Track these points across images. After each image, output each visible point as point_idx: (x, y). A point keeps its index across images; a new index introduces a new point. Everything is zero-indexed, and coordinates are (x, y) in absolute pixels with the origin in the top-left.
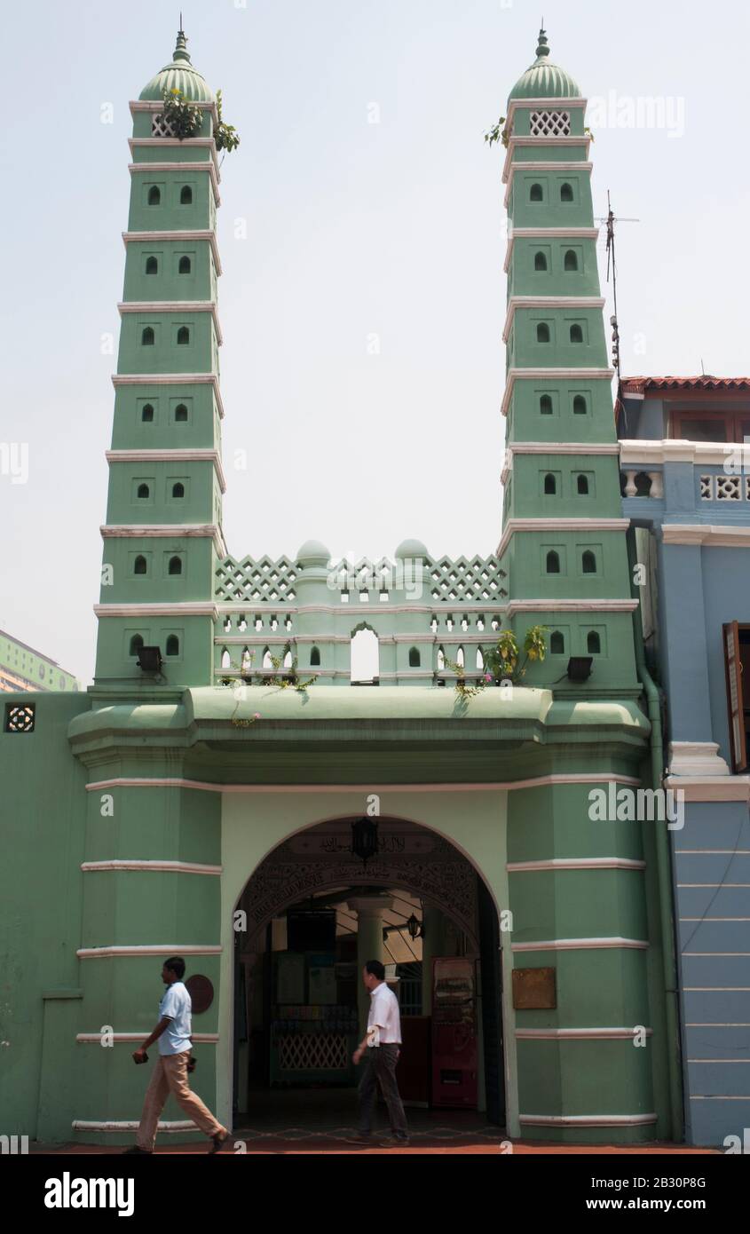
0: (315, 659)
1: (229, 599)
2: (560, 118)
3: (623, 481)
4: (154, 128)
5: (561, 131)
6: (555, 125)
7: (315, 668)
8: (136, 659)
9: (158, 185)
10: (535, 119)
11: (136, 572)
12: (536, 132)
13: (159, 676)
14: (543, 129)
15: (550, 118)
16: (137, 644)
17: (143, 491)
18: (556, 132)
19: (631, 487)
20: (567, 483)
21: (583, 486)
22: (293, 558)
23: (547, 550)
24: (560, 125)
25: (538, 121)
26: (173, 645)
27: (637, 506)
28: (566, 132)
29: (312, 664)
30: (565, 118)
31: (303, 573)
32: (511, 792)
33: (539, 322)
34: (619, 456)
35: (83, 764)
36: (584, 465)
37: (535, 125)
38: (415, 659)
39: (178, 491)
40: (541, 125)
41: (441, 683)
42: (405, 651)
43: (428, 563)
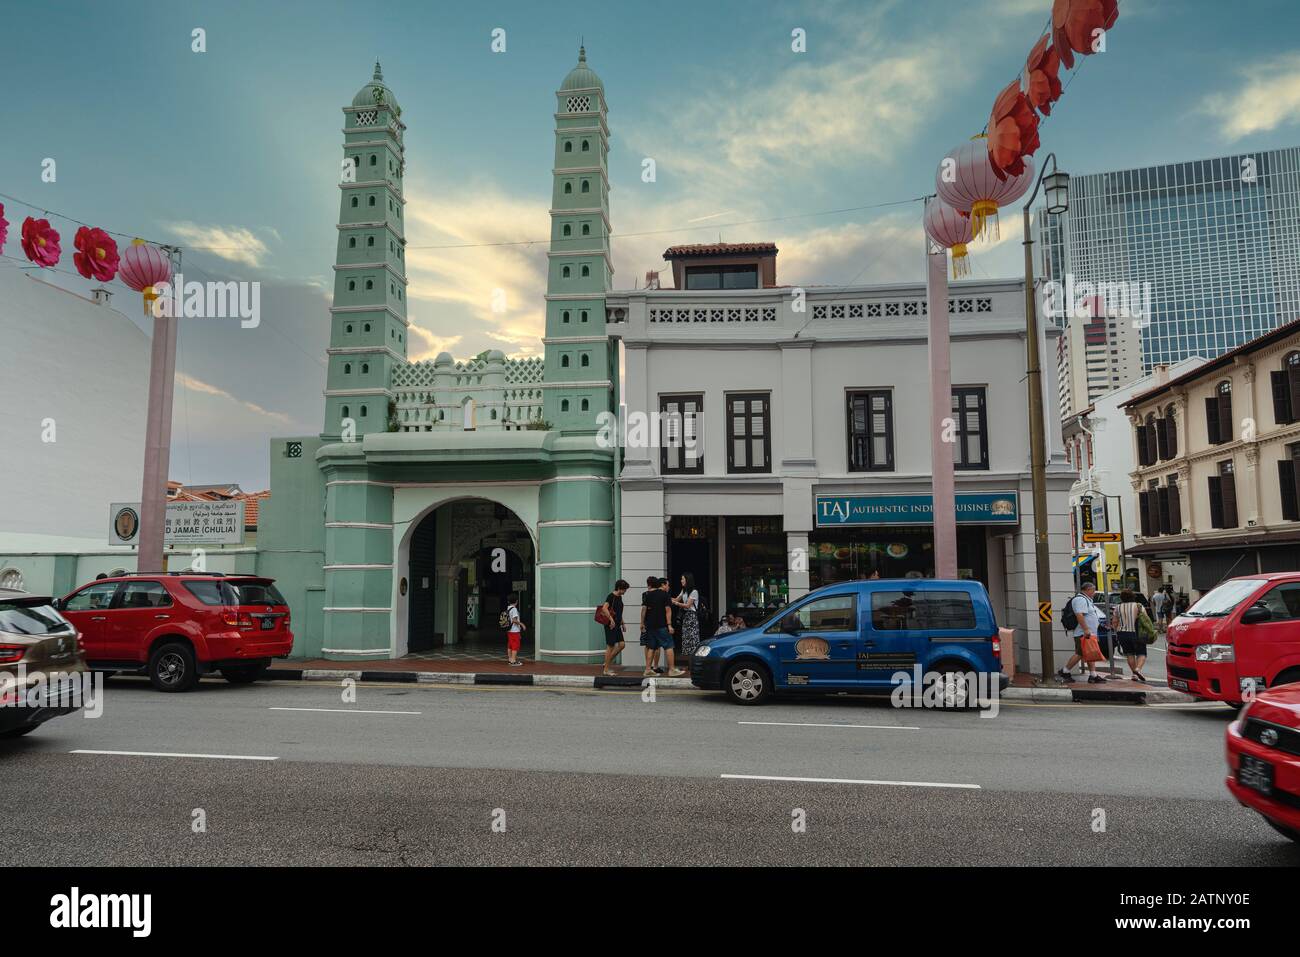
0: (442, 416)
1: (399, 385)
2: (584, 100)
3: (608, 311)
4: (357, 121)
5: (585, 108)
6: (582, 105)
7: (442, 421)
9: (358, 155)
10: (570, 102)
11: (346, 372)
12: (570, 110)
14: (574, 108)
15: (579, 100)
16: (346, 411)
17: (350, 329)
18: (582, 109)
19: (613, 316)
20: (575, 316)
21: (585, 317)
22: (433, 363)
23: (562, 354)
24: (585, 105)
25: (571, 104)
26: (364, 411)
27: (613, 329)
28: (588, 109)
29: (440, 419)
30: (587, 100)
31: (437, 371)
32: (541, 485)
33: (565, 224)
34: (605, 301)
35: (325, 473)
36: (585, 306)
37: (570, 106)
38: (494, 415)
39: (368, 328)
40: (573, 106)
41: (508, 428)
42: (488, 412)
43: (504, 363)
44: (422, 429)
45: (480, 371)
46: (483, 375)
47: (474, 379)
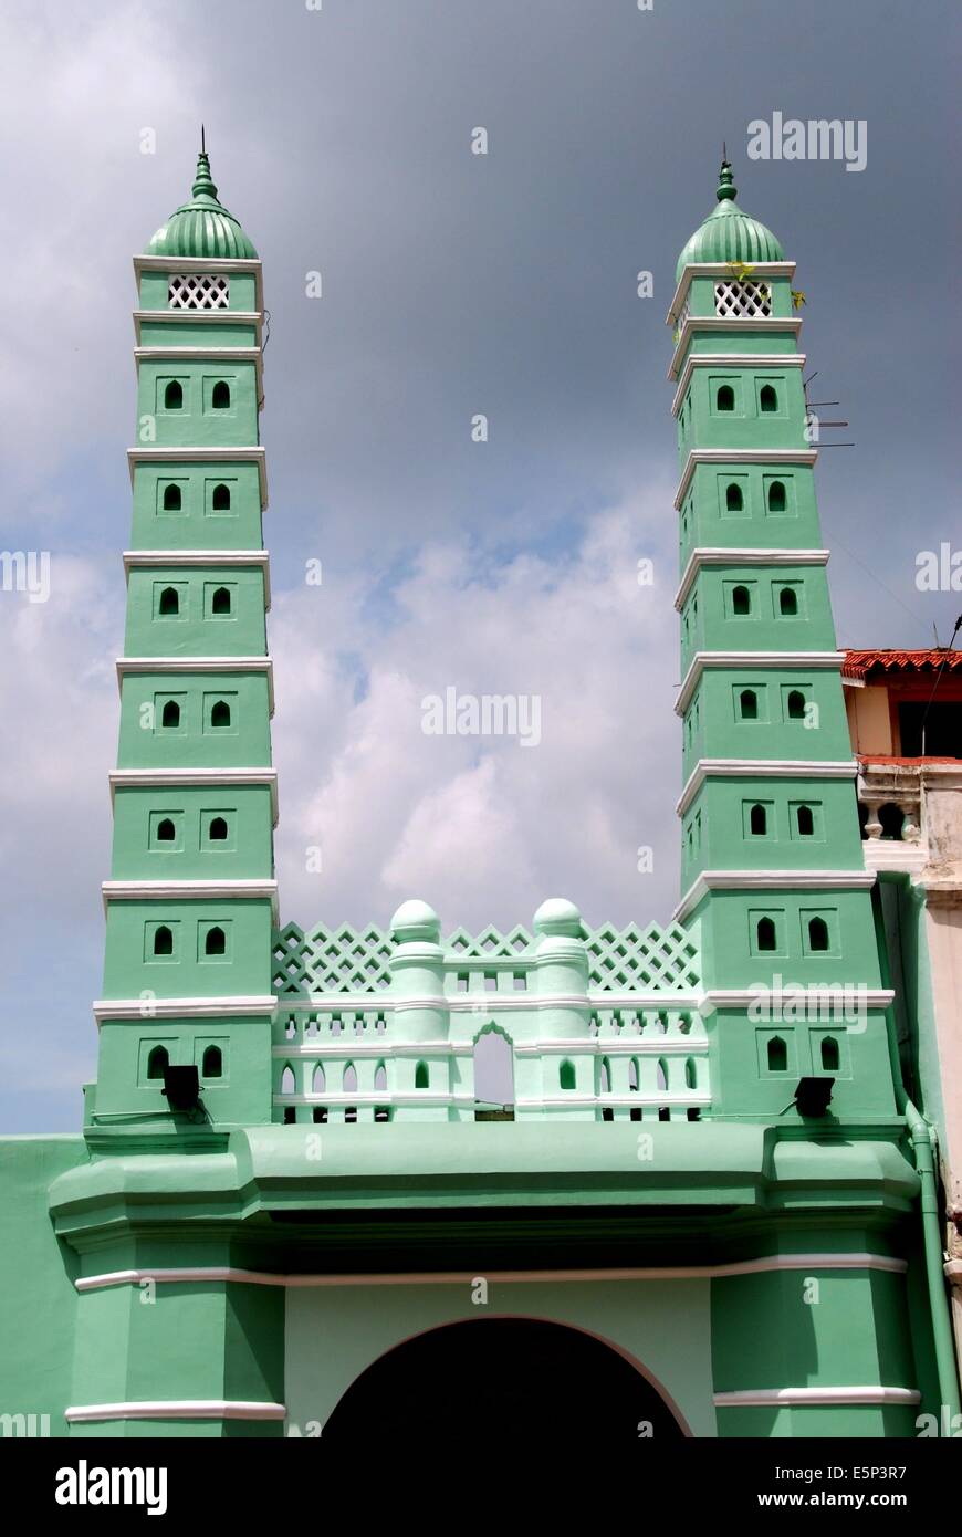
0: (422, 1079)
1: (294, 989)
2: (756, 291)
3: (864, 811)
4: (171, 296)
5: (758, 310)
6: (750, 301)
7: (422, 1092)
8: (160, 1084)
9: (178, 380)
10: (721, 292)
11: (158, 951)
12: (723, 311)
13: (194, 1111)
14: (733, 306)
15: (742, 291)
16: (158, 1061)
17: (167, 831)
18: (751, 312)
19: (875, 824)
20: (782, 819)
21: (806, 824)
23: (757, 917)
24: (757, 301)
25: (725, 296)
26: (213, 1061)
27: (884, 854)
28: (766, 311)
29: (418, 1086)
30: (764, 291)
31: (403, 951)
32: (714, 1280)
33: (736, 585)
34: (855, 780)
35: (73, 1250)
36: (805, 793)
37: (722, 301)
38: (567, 1077)
39: (219, 830)
40: (729, 302)
41: (608, 1114)
42: (553, 1066)
43: (583, 936)
44: (365, 1116)
45: (519, 955)
46: (534, 967)
47: (506, 978)
